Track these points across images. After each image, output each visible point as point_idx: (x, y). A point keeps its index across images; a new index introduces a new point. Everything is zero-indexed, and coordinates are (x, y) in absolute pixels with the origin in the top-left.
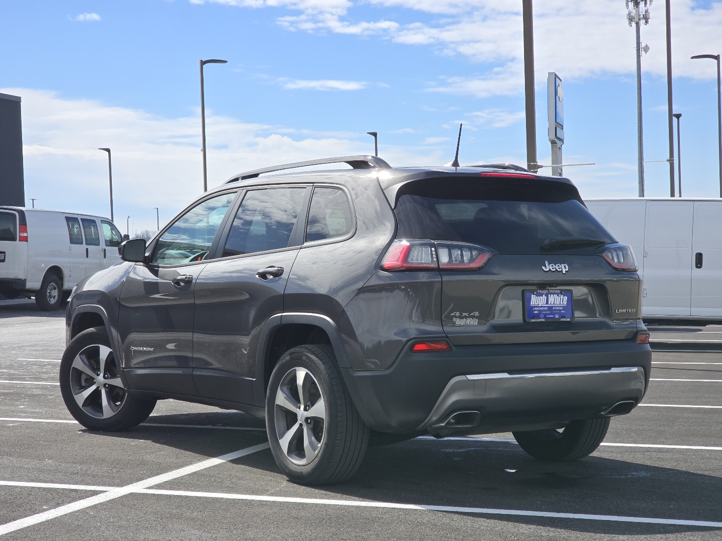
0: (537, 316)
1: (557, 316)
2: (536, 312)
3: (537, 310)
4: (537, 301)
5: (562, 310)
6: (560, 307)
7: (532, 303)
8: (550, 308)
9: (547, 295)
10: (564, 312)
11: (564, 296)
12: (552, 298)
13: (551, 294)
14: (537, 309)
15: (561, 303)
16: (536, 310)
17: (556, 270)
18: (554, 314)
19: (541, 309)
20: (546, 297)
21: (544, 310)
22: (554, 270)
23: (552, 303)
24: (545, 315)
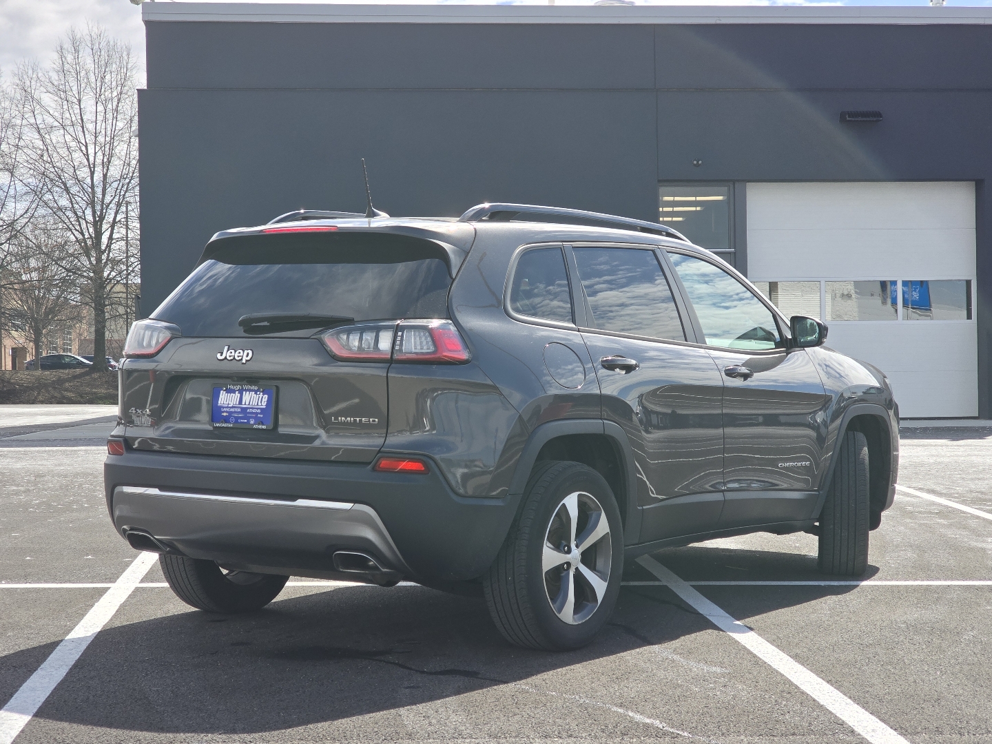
0: (226, 420)
1: (252, 422)
2: (225, 414)
3: (226, 412)
4: (227, 400)
5: (260, 414)
6: (257, 409)
7: (219, 403)
8: (243, 410)
9: (241, 392)
10: (262, 416)
11: (263, 394)
12: (247, 397)
13: (246, 390)
14: (228, 410)
15: (260, 404)
16: (224, 412)
17: (234, 358)
18: (248, 419)
19: (232, 410)
20: (239, 395)
21: (235, 412)
22: (232, 358)
23: (247, 403)
24: (237, 418)
